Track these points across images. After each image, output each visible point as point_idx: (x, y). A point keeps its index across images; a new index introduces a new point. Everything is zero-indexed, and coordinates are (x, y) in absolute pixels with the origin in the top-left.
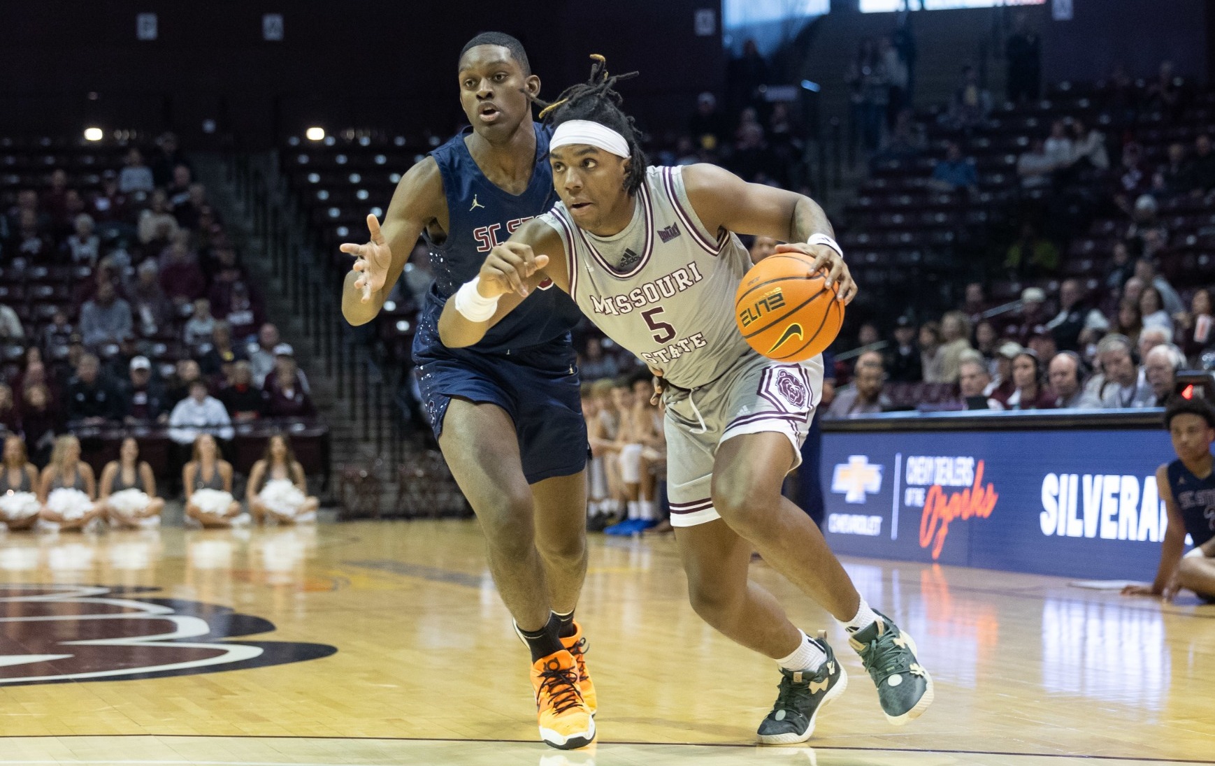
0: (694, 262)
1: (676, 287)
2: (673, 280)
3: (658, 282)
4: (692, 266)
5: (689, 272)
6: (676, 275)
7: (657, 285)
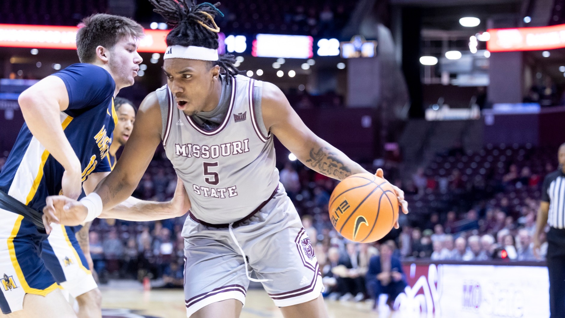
0: (248, 139)
1: (232, 151)
2: (232, 147)
3: (222, 146)
4: (246, 141)
5: (243, 144)
6: (235, 144)
7: (221, 147)
